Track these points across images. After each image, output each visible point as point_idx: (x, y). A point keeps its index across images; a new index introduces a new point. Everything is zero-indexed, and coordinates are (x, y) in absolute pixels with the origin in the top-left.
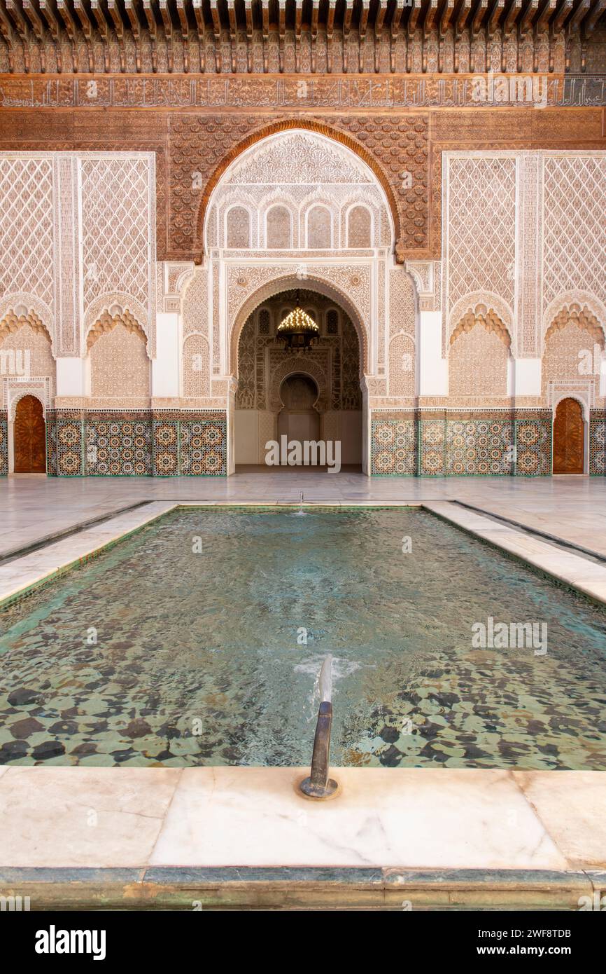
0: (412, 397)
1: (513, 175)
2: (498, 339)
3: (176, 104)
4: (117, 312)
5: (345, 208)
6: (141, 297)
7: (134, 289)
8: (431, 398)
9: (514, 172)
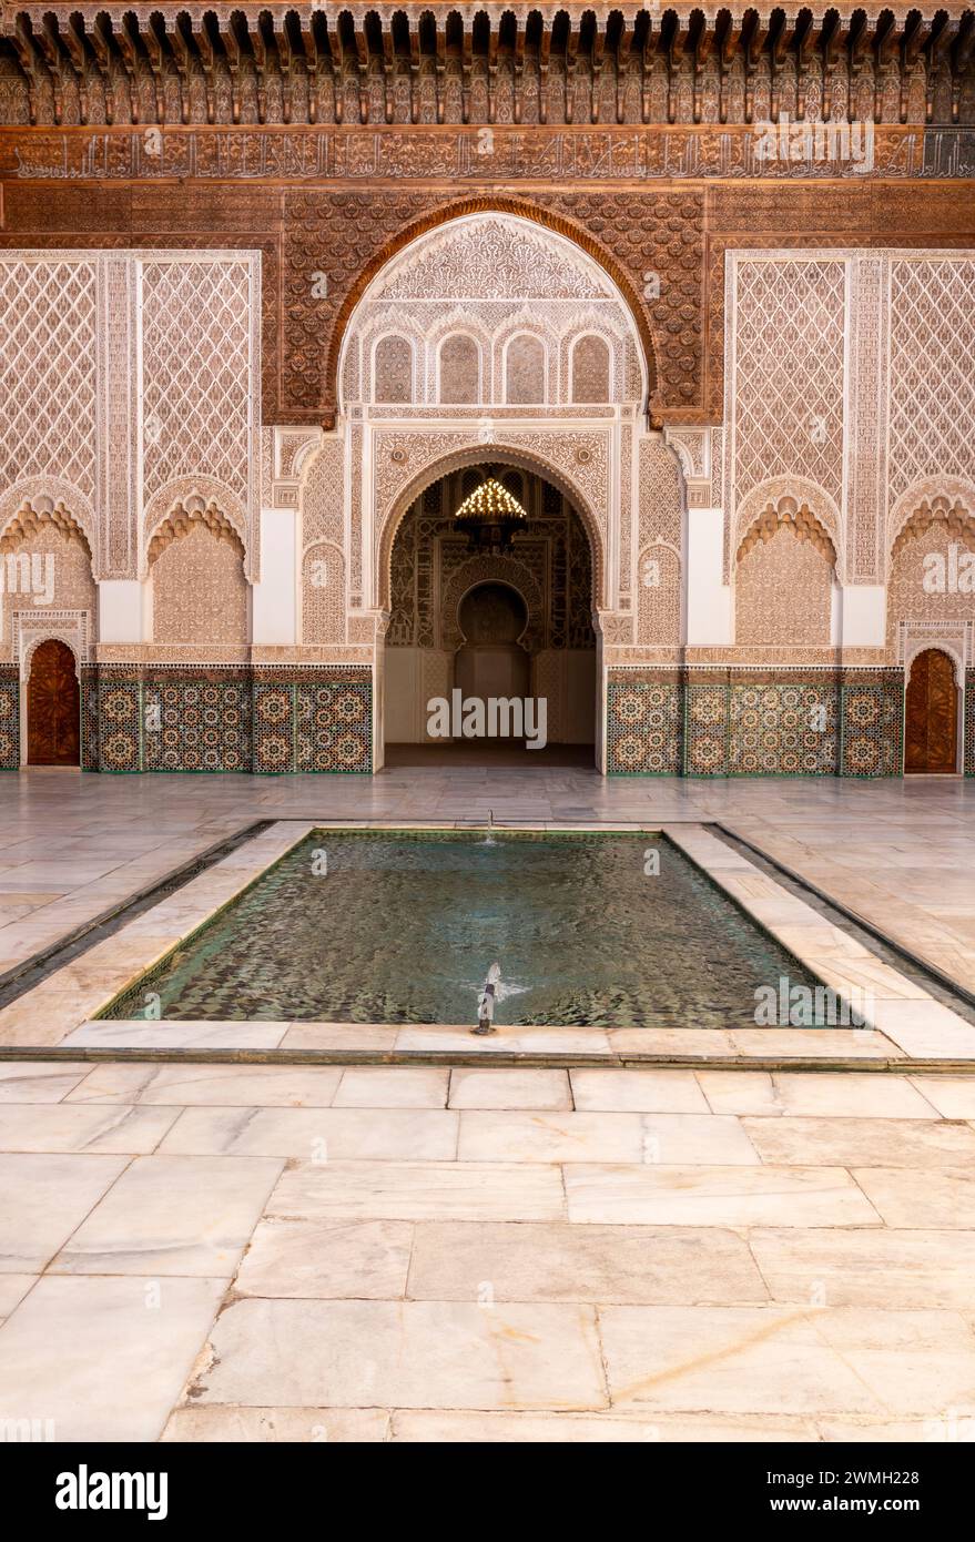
0: (674, 647)
1: (841, 288)
2: (817, 553)
3: (295, 172)
4: (197, 508)
5: (567, 339)
6: (236, 484)
7: (225, 470)
8: (706, 649)
9: (842, 283)
